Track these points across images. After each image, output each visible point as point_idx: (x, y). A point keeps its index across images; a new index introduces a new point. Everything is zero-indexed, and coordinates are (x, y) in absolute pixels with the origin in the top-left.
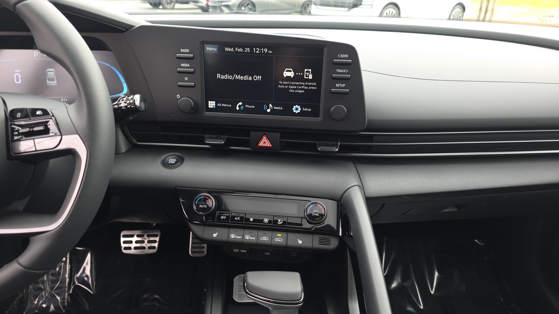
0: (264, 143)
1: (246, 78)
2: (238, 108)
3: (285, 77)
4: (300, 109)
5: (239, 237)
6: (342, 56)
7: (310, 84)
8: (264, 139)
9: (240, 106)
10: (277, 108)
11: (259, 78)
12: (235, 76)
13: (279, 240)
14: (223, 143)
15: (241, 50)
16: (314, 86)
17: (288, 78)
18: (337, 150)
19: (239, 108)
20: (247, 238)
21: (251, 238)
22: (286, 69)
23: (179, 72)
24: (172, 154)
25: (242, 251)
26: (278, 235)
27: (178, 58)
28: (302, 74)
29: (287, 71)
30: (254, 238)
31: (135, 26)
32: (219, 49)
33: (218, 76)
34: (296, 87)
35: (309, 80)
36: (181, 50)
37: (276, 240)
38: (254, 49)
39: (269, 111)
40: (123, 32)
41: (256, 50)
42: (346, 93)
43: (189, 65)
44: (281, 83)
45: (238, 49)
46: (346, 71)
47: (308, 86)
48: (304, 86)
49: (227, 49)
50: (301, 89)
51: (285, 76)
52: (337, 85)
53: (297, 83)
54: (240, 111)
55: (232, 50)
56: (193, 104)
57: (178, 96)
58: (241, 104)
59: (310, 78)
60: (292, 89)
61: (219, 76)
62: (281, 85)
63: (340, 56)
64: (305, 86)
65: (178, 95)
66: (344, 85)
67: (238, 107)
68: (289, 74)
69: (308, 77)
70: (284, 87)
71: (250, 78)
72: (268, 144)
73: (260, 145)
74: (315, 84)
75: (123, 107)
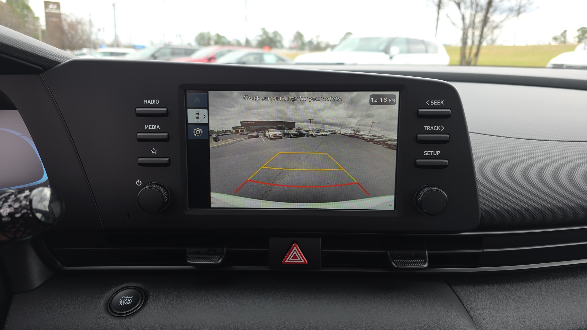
0: (295, 257)
6: (433, 103)
8: (295, 250)
14: (220, 261)
18: (426, 265)
23: (141, 140)
24: (127, 285)
27: (140, 115)
31: (60, 63)
36: (145, 101)
40: (36, 72)
42: (443, 167)
43: (158, 127)
46: (441, 128)
52: (427, 153)
56: (165, 195)
57: (139, 183)
63: (429, 103)
65: (139, 181)
66: (438, 153)
72: (301, 259)
73: (287, 261)
75: (4, 217)
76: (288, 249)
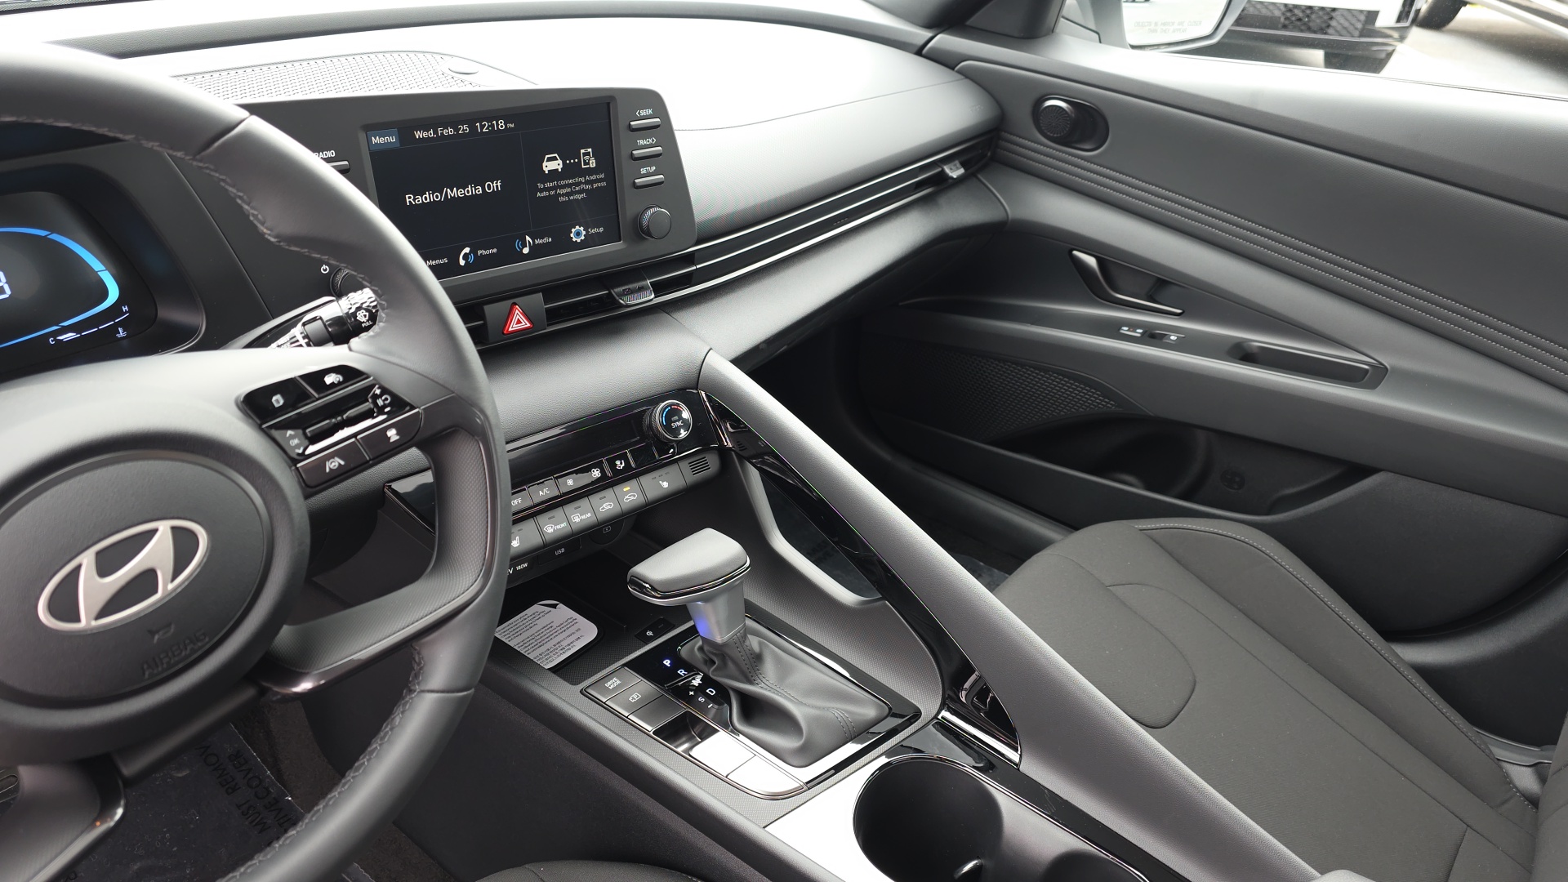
0: (519, 322)
1: (470, 191)
2: (462, 262)
3: (547, 172)
4: (584, 233)
5: (563, 525)
6: (643, 113)
7: (593, 177)
8: (518, 314)
9: (466, 257)
10: (540, 241)
11: (496, 185)
12: (447, 191)
13: (632, 498)
15: (450, 131)
16: (600, 180)
17: (553, 172)
18: (652, 296)
19: (464, 262)
20: (577, 520)
21: (583, 517)
22: (547, 156)
25: (519, 568)
26: (625, 490)
28: (576, 160)
29: (549, 160)
30: (589, 515)
32: (401, 138)
33: (408, 200)
34: (569, 190)
35: (590, 171)
37: (627, 499)
38: (478, 124)
39: (526, 251)
41: (482, 127)
42: (660, 183)
44: (542, 186)
45: (442, 130)
46: (653, 140)
47: (591, 182)
48: (583, 183)
49: (419, 134)
50: (580, 192)
51: (546, 170)
52: (643, 171)
53: (571, 181)
54: (469, 268)
55: (431, 134)
57: (325, 269)
58: (467, 250)
59: (591, 166)
60: (563, 195)
61: (411, 200)
62: (541, 191)
63: (639, 113)
64: (587, 183)
65: (324, 267)
66: (654, 168)
67: (464, 259)
68: (552, 165)
69: (588, 164)
70: (547, 194)
71: (480, 190)
72: (526, 324)
73: (510, 329)
74: (602, 176)
75: (364, 322)
76: (510, 313)
